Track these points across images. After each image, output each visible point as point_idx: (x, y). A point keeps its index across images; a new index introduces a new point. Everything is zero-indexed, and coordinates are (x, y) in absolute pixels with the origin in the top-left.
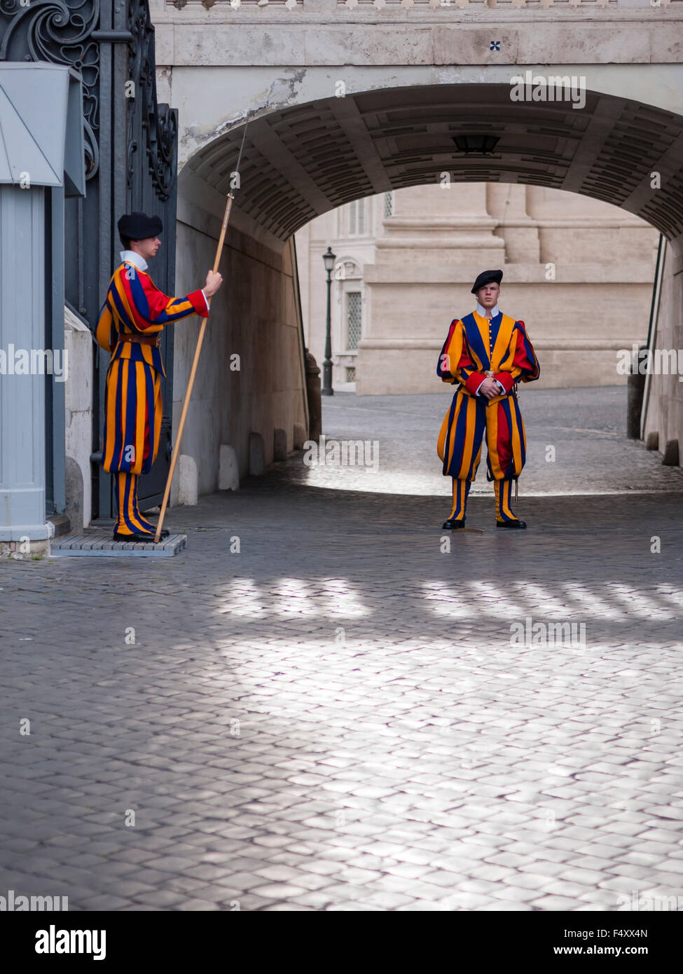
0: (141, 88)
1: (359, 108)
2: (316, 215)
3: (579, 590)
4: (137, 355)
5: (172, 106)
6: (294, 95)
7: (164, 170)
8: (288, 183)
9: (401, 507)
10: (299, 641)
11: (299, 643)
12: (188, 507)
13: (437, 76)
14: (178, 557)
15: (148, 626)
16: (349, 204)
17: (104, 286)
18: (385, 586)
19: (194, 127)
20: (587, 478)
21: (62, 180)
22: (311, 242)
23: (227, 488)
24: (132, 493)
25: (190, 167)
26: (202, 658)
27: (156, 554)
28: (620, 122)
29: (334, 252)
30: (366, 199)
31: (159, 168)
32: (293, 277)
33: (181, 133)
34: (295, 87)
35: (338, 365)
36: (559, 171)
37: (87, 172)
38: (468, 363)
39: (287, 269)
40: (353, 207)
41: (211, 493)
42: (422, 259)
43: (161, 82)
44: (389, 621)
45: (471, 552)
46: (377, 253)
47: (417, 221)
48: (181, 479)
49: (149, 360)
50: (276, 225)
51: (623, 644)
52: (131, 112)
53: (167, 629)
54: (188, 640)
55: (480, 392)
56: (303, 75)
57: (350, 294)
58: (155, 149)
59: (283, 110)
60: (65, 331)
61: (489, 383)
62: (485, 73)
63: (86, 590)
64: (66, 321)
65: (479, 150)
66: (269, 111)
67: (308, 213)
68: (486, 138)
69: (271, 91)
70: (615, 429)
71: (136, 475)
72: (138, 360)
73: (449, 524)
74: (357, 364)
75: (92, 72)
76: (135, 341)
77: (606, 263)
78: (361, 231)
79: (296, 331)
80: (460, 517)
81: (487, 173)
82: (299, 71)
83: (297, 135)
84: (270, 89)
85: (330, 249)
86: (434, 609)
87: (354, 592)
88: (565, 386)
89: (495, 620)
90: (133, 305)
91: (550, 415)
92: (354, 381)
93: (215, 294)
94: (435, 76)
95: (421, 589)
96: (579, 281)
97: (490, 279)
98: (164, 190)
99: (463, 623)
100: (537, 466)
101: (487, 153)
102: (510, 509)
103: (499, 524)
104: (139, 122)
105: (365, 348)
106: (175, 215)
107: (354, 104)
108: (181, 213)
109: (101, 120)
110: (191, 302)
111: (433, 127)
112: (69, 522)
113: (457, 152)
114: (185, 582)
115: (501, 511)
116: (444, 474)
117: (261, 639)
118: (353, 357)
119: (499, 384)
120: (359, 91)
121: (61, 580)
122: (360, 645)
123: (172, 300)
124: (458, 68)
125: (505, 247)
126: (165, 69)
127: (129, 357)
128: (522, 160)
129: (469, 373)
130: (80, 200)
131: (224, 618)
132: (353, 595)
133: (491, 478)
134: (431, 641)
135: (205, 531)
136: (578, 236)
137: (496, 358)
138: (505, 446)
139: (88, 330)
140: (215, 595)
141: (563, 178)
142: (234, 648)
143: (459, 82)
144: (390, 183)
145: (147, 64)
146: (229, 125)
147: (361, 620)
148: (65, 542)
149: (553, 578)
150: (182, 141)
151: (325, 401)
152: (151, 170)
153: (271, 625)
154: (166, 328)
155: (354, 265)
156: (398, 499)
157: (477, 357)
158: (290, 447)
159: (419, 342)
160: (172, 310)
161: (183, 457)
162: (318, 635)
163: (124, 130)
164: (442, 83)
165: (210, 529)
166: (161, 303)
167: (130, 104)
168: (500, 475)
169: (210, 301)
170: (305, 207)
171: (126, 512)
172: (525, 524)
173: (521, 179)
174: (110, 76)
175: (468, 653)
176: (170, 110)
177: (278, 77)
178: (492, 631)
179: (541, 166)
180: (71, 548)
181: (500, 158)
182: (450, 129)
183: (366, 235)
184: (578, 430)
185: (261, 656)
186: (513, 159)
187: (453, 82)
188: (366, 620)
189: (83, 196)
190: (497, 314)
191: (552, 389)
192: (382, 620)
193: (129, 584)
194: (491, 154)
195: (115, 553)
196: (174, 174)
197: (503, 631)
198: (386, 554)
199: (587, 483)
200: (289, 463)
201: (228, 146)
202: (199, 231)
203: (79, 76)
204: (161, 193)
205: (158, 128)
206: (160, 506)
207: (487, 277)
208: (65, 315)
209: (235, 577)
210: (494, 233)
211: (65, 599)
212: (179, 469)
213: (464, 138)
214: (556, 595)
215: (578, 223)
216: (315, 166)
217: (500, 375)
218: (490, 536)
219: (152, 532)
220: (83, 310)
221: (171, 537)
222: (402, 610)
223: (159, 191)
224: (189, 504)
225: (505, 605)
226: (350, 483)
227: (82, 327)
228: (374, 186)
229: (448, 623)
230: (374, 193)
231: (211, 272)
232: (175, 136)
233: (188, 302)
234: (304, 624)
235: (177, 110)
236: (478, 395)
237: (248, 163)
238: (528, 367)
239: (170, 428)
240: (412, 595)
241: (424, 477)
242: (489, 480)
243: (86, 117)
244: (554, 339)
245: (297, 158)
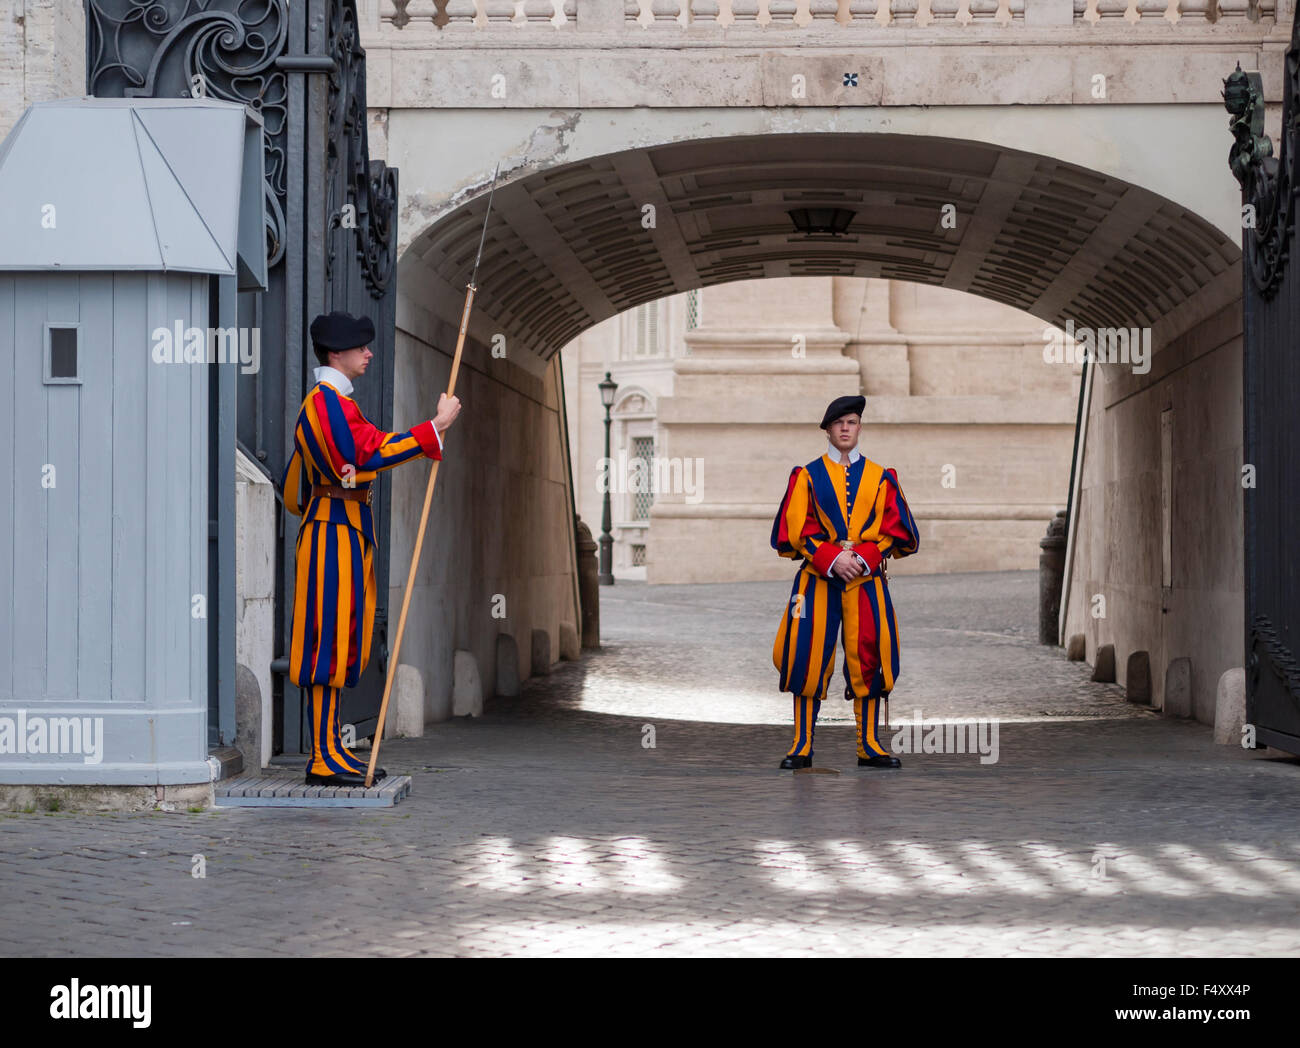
0: (347, 137)
1: (656, 170)
2: (593, 323)
3: (982, 853)
4: (338, 515)
5: (390, 165)
6: (563, 149)
7: (378, 256)
8: (553, 276)
9: (717, 739)
10: (579, 925)
11: (579, 928)
12: (409, 740)
13: (767, 122)
14: (399, 809)
15: (358, 904)
16: (635, 310)
17: (292, 419)
18: (700, 848)
19: (420, 194)
20: (983, 699)
21: (235, 265)
22: (581, 366)
23: (464, 713)
24: (331, 715)
25: (413, 251)
26: (437, 950)
27: (368, 803)
28: (1030, 189)
29: (615, 380)
30: (660, 302)
31: (370, 252)
32: (558, 412)
33: (402, 202)
34: (564, 138)
35: (620, 542)
36: (941, 261)
37: (270, 256)
38: (815, 529)
39: (551, 400)
40: (642, 316)
41: (443, 721)
42: (742, 390)
43: (374, 130)
44: (708, 897)
45: (823, 801)
46: (676, 380)
47: (734, 336)
48: (399, 699)
49: (357, 523)
50: (534, 338)
51: (1048, 929)
52: (332, 171)
53: (385, 908)
54: (416, 924)
55: (833, 571)
56: (576, 120)
57: (638, 440)
58: (366, 225)
59: (547, 171)
60: (238, 484)
61: (846, 559)
62: (836, 118)
63: (267, 854)
64: (238, 469)
65: (826, 230)
66: (528, 172)
67: (580, 320)
68: (837, 211)
69: (531, 144)
70: (1021, 632)
71: (338, 690)
72: (340, 524)
73: (789, 761)
74: (647, 539)
75: (277, 113)
76: (336, 496)
77: (1006, 395)
78: (654, 350)
79: (562, 489)
80: (804, 752)
81: (838, 263)
82: (570, 115)
83: (567, 208)
84: (529, 141)
85: (609, 375)
86: (772, 880)
87: (656, 857)
88: (948, 572)
89: (860, 895)
90: (332, 444)
91: (926, 612)
92: (643, 565)
93: (450, 427)
94: (764, 121)
95: (753, 851)
96: (966, 421)
97: (846, 409)
98: (377, 283)
99: (815, 900)
100: (911, 684)
101: (837, 234)
102: (877, 740)
103: (862, 762)
104: (343, 185)
105: (660, 517)
106: (394, 320)
107: (650, 163)
108: (401, 319)
109: (289, 182)
110: (416, 439)
111: (761, 197)
112: (240, 759)
113: (795, 232)
114: (411, 843)
115: (865, 742)
116: (782, 688)
117: (523, 922)
118: (642, 530)
119: (860, 559)
120: (657, 143)
121: (230, 841)
122: (667, 931)
123: (389, 436)
124: (797, 111)
125: (860, 373)
126: (379, 113)
127: (327, 519)
128: (888, 244)
129: (817, 544)
130: (259, 295)
131: (468, 893)
132: (655, 860)
133: (850, 694)
134: (770, 925)
135: (437, 771)
136: (964, 356)
137: (855, 522)
138: (869, 648)
139: (270, 482)
140: (454, 861)
141: (947, 270)
142: (485, 935)
143: (799, 131)
144: (698, 277)
145: (354, 103)
146: (470, 192)
147: (668, 896)
148: (236, 787)
149: (945, 836)
150: (402, 215)
151: (604, 592)
152: (360, 254)
153: (537, 902)
154: (380, 475)
155: (643, 399)
156: (713, 729)
157: (829, 521)
158: (554, 656)
159: (738, 509)
160: (389, 450)
161: (403, 668)
162: (605, 917)
163: (322, 197)
164: (775, 132)
165: (445, 769)
166: (373, 440)
167: (331, 160)
168: (863, 691)
169: (443, 436)
170: (576, 312)
171: (323, 742)
172: (898, 762)
173: (885, 272)
174: (303, 120)
175: (824, 941)
176: (387, 169)
177: (539, 125)
178: (858, 911)
179: (915, 253)
180: (244, 795)
181: (856, 241)
182: (786, 199)
183: (660, 355)
184: (968, 633)
185: (524, 947)
186: (875, 243)
187: (791, 131)
188: (674, 896)
189: (265, 288)
190: (857, 459)
191: (929, 575)
192: (698, 896)
193: (329, 845)
194: (843, 235)
195: (308, 802)
196: (392, 260)
197: (874, 911)
198: (699, 803)
199: (983, 706)
200: (553, 680)
201: (469, 223)
202: (426, 343)
203: (259, 119)
204: (375, 287)
205: (370, 195)
206: (372, 738)
207: (841, 406)
208: (238, 462)
209: (483, 835)
210: (844, 352)
211: (237, 867)
212: (397, 685)
213: (805, 212)
214: (948, 860)
215: (964, 339)
216: (591, 252)
217: (862, 547)
218: (848, 779)
219: (361, 771)
220: (261, 453)
221: (389, 779)
222: (727, 881)
223: (371, 284)
224: (412, 736)
225: (875, 875)
226: (644, 706)
227: (261, 478)
228: (675, 281)
229: (793, 899)
230: (675, 292)
231: (444, 395)
232: (394, 207)
233: (412, 438)
234: (585, 902)
235: (397, 170)
236: (830, 575)
237: (495, 249)
238: (902, 535)
239: (386, 624)
240: (741, 860)
241: (748, 698)
242: (848, 698)
243: (268, 178)
244: (931, 504)
245: (567, 241)
